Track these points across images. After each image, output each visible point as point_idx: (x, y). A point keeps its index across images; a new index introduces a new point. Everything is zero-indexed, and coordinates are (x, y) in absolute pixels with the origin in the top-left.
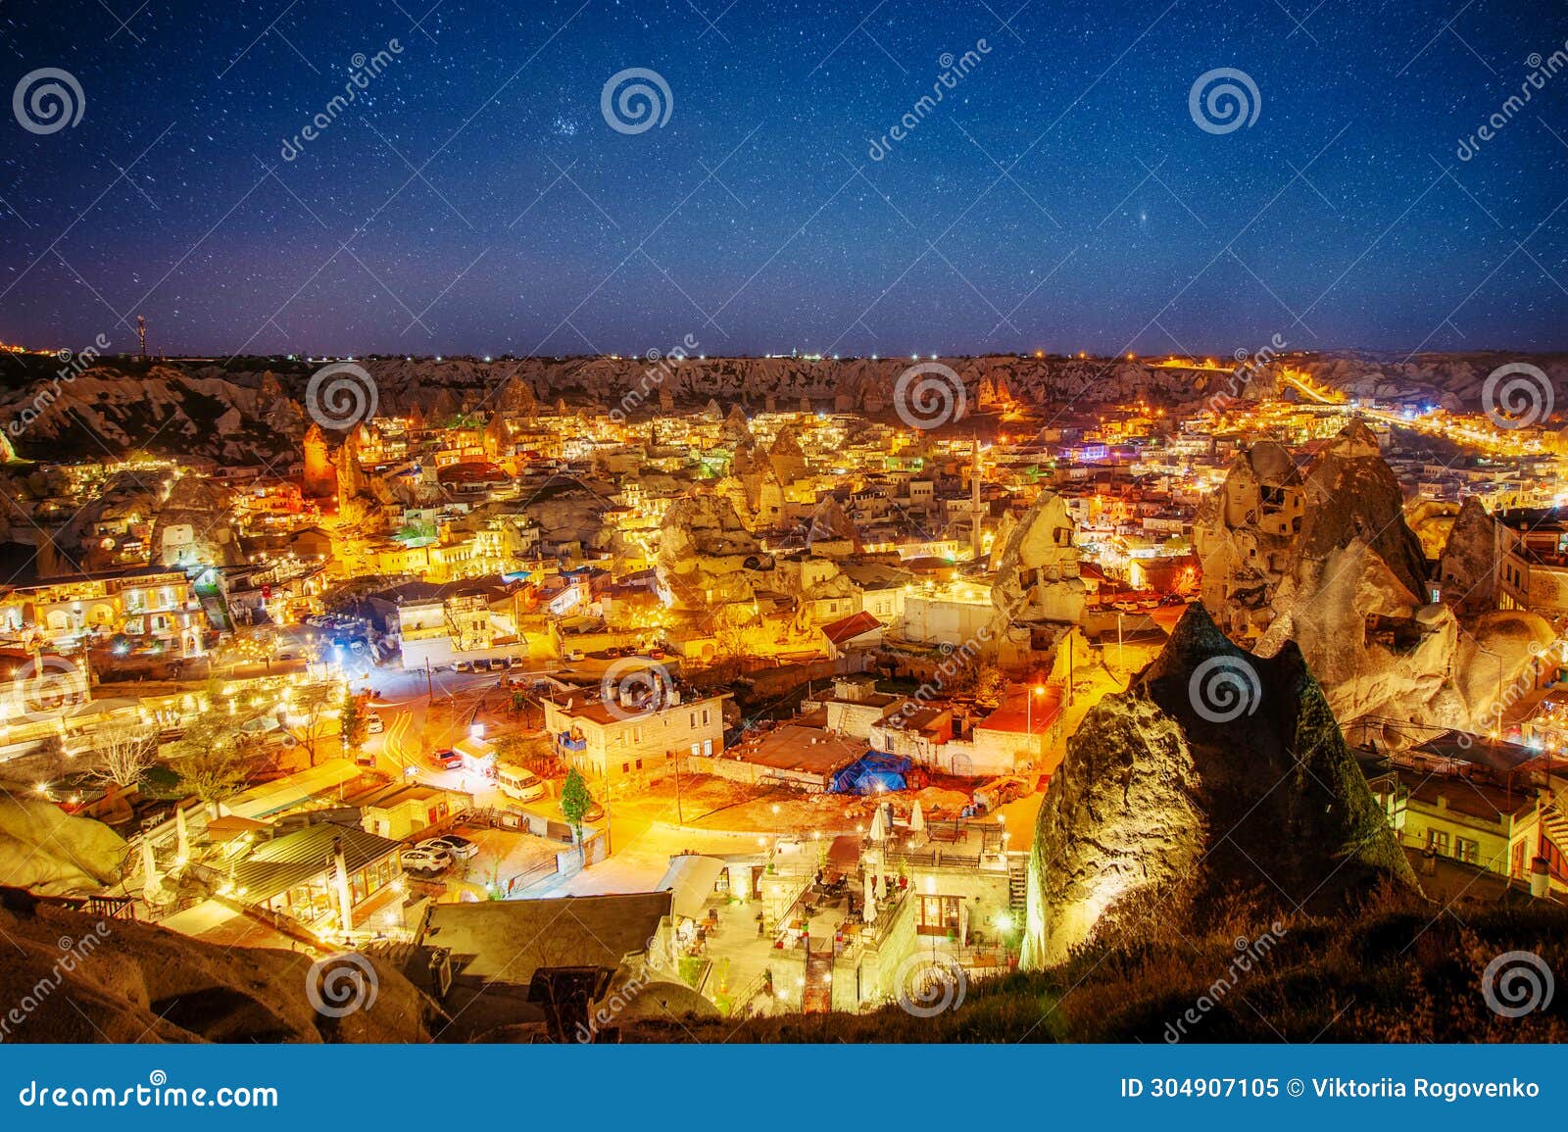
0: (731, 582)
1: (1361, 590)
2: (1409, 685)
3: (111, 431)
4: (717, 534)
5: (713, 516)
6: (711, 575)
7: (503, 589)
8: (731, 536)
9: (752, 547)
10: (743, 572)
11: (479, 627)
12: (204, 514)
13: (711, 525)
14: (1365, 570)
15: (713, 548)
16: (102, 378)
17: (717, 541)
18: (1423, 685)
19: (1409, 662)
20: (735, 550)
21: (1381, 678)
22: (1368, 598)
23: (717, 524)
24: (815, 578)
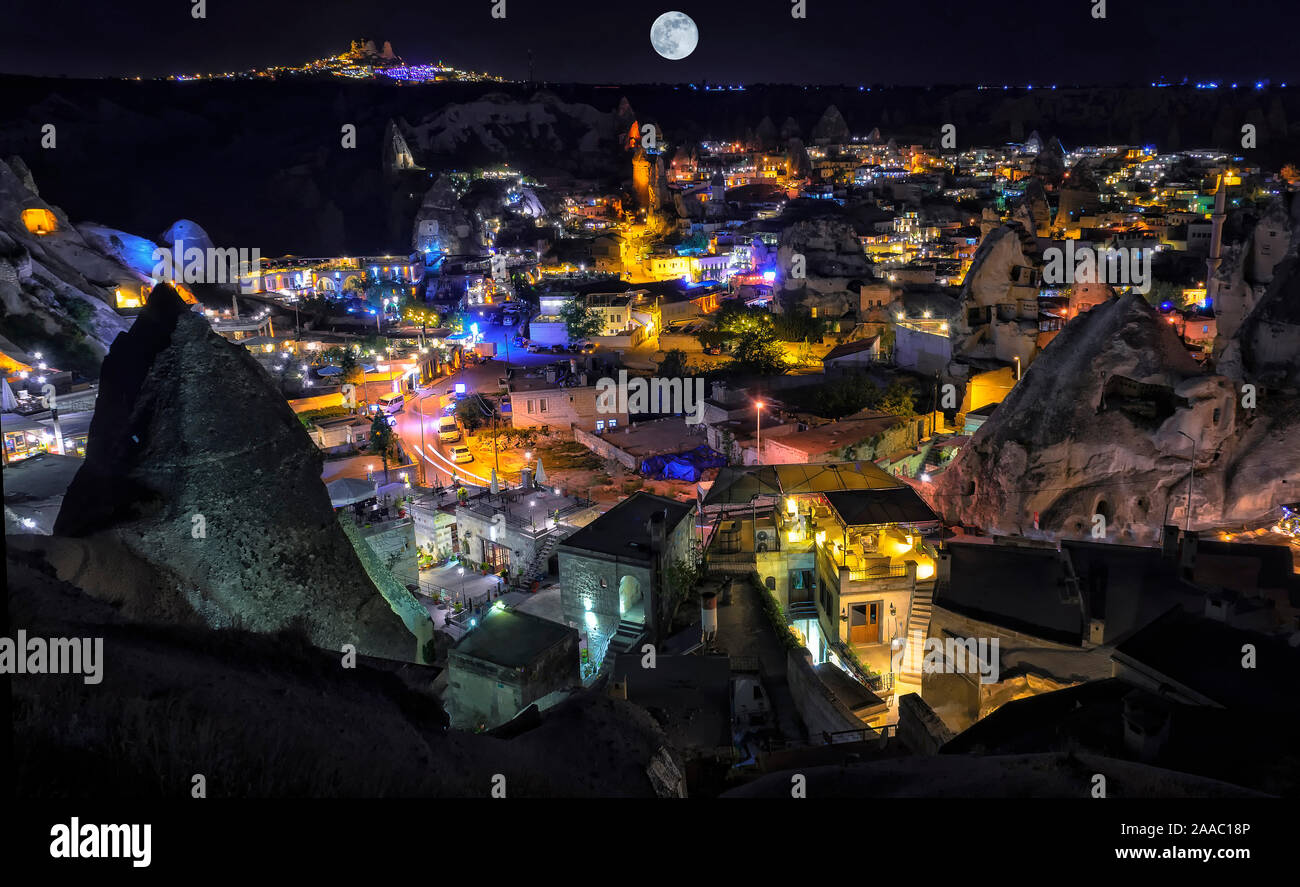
0: (833, 301)
1: (1111, 347)
2: (1146, 464)
3: (495, 146)
4: (831, 256)
5: (830, 240)
6: (817, 294)
7: (684, 293)
8: (845, 259)
9: (864, 271)
10: (845, 294)
11: (616, 318)
12: (448, 212)
13: (828, 248)
14: (1124, 325)
15: (827, 269)
16: (496, 102)
17: (831, 263)
18: (1164, 468)
19: (1153, 438)
20: (845, 273)
21: (1106, 449)
22: (1119, 359)
23: (833, 247)
24: (871, 302)
